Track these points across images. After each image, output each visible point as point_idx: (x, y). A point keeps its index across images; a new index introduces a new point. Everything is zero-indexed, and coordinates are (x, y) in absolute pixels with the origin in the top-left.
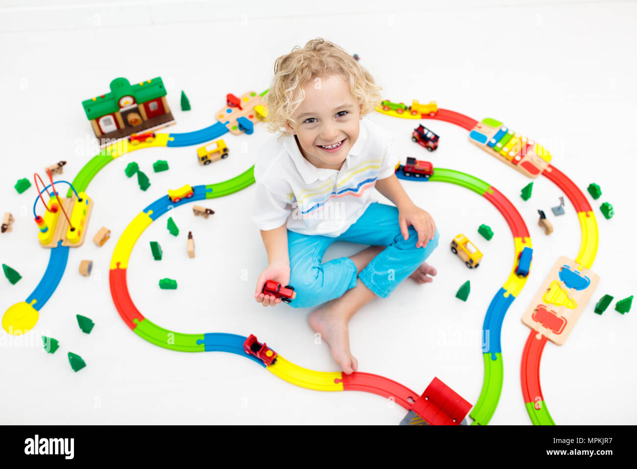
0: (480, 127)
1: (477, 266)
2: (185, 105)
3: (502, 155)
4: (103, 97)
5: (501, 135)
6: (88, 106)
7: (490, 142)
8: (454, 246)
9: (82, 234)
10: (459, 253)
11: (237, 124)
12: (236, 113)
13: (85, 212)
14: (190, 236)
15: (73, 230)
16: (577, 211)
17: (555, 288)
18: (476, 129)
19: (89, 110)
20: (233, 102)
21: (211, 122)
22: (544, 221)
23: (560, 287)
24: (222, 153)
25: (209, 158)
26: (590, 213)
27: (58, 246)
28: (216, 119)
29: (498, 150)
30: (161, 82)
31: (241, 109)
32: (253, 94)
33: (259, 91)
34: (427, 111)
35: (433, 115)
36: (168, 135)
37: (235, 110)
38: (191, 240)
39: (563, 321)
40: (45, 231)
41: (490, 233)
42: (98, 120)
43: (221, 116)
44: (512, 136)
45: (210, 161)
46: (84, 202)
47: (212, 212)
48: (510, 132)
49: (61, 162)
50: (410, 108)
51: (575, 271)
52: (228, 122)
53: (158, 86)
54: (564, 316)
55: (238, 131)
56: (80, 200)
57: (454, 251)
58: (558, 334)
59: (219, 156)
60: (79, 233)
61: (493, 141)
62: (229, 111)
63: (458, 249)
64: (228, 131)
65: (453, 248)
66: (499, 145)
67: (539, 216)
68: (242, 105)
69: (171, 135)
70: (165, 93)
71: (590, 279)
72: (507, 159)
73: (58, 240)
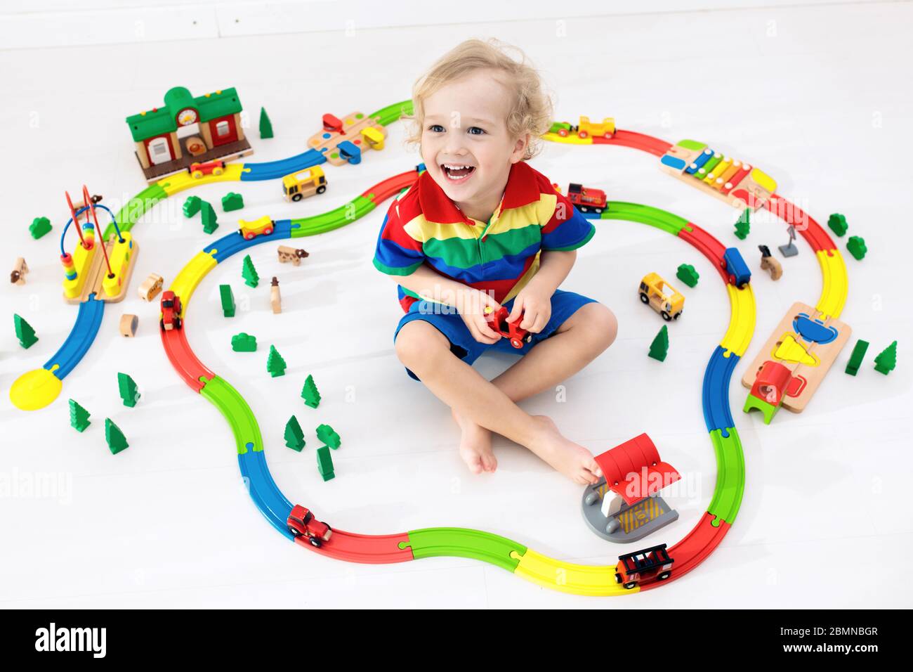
0: (674, 152)
1: (677, 315)
2: (266, 130)
3: (707, 184)
4: (155, 111)
5: (704, 160)
6: (135, 123)
7: (689, 167)
8: (644, 292)
9: (124, 285)
10: (652, 300)
11: (338, 151)
12: (337, 139)
13: (127, 257)
14: (275, 282)
15: (112, 276)
16: (815, 251)
17: (788, 341)
18: (669, 153)
19: (136, 128)
20: (331, 125)
21: (302, 149)
22: (768, 259)
23: (795, 340)
24: (318, 184)
25: (300, 191)
26: (832, 251)
27: (89, 300)
28: (309, 146)
29: (701, 177)
30: (236, 94)
31: (342, 133)
32: (359, 116)
33: (367, 113)
34: (600, 132)
35: (608, 136)
36: (243, 166)
37: (335, 135)
38: (275, 287)
39: (801, 381)
40: (73, 277)
41: (693, 275)
42: (146, 143)
43: (316, 142)
44: (720, 160)
45: (301, 196)
46: (127, 244)
47: (304, 254)
48: (717, 156)
49: (95, 196)
50: (577, 129)
51: (816, 320)
52: (325, 149)
53: (230, 99)
54: (803, 376)
55: (340, 159)
56: (122, 241)
57: (645, 299)
58: (796, 396)
59: (314, 189)
60: (120, 282)
61: (694, 166)
62: (327, 136)
63: (649, 294)
64: (325, 160)
65: (642, 295)
66: (702, 171)
67: (761, 254)
68: (344, 128)
69: (246, 166)
70: (240, 109)
71: (838, 330)
72: (715, 188)
73: (90, 292)
